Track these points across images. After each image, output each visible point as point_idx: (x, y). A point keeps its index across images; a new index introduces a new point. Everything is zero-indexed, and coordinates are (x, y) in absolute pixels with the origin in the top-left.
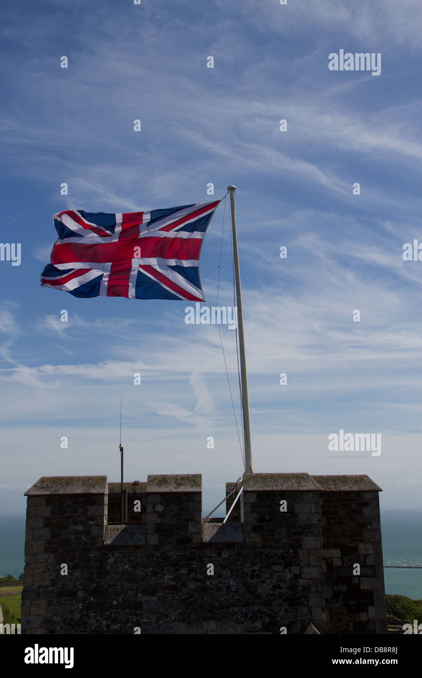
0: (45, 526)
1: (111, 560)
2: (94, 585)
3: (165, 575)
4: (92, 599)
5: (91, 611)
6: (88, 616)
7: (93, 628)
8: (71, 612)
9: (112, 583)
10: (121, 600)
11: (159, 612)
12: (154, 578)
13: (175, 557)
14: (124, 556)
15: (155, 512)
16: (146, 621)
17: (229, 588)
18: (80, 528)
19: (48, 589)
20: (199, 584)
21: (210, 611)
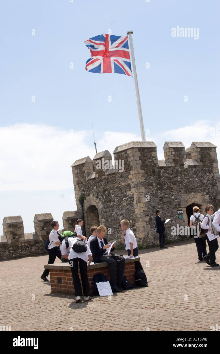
0: (140, 160)
1: (162, 172)
2: (158, 181)
3: (178, 177)
4: (158, 186)
5: (158, 191)
6: (158, 193)
7: (160, 196)
8: (153, 191)
9: (163, 181)
10: (167, 186)
11: (178, 190)
12: (175, 178)
13: (180, 171)
14: (165, 171)
15: (172, 154)
16: (175, 193)
17: (196, 181)
18: (151, 160)
19: (144, 183)
20: (188, 180)
21: (192, 189)
